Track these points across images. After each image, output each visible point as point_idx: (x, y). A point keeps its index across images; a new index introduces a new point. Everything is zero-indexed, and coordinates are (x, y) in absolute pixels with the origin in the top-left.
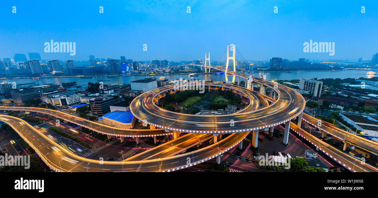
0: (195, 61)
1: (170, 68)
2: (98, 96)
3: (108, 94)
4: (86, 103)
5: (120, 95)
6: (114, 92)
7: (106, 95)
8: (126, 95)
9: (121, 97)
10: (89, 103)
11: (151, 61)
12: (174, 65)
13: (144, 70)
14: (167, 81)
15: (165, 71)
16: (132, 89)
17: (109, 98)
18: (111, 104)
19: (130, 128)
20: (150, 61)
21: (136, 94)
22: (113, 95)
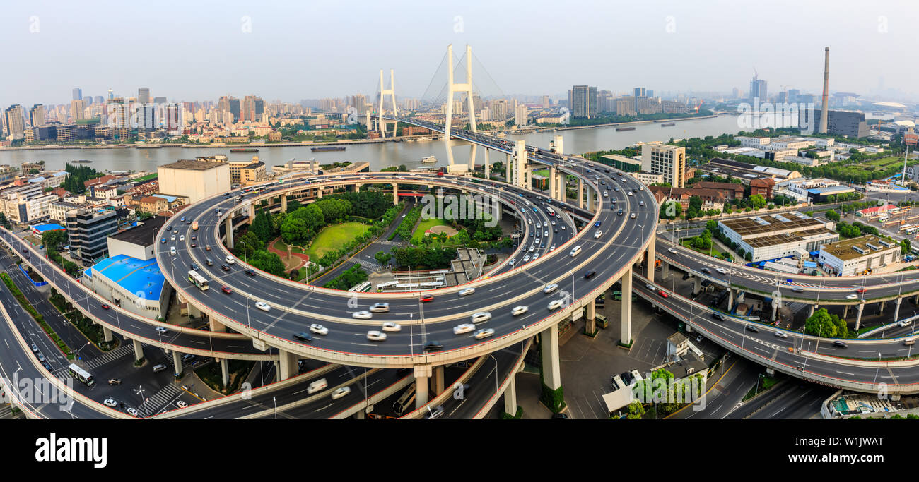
0: (347, 98)
1: (270, 124)
2: (84, 206)
3: (103, 201)
4: (58, 222)
5: (132, 206)
6: (118, 195)
7: (100, 202)
8: (147, 208)
9: (132, 212)
10: (65, 223)
11: (216, 102)
12: (282, 112)
13: (196, 130)
14: (259, 168)
15: (254, 133)
16: (161, 192)
17: (107, 213)
18: (112, 232)
19: (157, 319)
20: (211, 103)
21: (170, 208)
22: (114, 204)
